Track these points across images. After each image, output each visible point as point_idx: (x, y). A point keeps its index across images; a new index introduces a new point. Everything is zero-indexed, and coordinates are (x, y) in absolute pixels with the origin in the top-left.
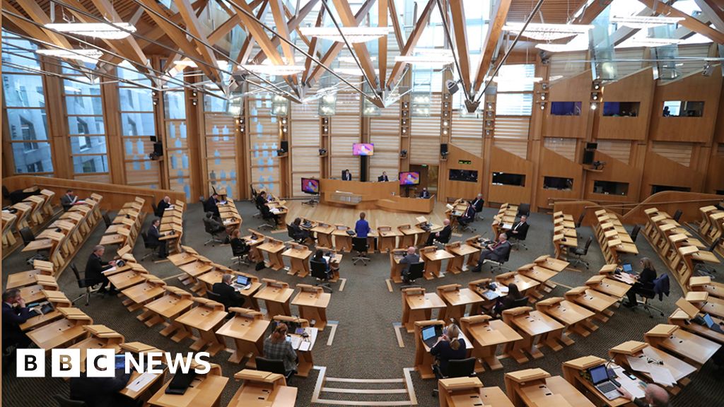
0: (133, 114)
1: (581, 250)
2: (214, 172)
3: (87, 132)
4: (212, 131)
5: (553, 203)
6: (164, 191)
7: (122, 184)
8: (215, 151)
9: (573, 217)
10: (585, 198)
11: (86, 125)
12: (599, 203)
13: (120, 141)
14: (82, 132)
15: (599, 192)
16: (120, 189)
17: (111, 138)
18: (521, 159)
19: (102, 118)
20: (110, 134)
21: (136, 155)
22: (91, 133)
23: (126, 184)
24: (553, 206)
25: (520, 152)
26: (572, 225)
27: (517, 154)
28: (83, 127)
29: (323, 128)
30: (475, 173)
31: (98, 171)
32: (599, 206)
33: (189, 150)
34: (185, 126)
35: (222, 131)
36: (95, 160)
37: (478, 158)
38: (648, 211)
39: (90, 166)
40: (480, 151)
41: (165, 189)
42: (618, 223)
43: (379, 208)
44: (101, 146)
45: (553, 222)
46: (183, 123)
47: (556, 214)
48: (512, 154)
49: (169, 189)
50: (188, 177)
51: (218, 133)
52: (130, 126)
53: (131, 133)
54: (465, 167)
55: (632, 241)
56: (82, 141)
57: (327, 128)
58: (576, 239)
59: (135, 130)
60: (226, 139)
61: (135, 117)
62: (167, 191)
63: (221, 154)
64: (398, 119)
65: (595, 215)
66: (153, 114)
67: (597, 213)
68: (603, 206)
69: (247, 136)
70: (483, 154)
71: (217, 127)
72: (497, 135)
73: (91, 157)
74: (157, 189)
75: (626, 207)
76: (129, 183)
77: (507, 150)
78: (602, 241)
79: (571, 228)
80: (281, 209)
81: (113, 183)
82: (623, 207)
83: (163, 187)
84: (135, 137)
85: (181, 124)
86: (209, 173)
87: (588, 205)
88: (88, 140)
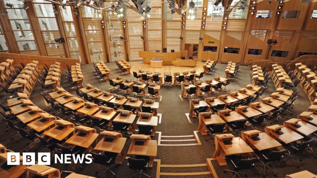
0: (44, 18)
1: (265, 82)
2: (92, 49)
3: (21, 28)
4: (88, 28)
5: (252, 61)
6: (67, 58)
7: (45, 55)
8: (91, 38)
9: (262, 68)
10: (267, 59)
11: (20, 25)
12: (273, 61)
13: (40, 34)
14: (19, 29)
15: (273, 56)
16: (46, 58)
17: (36, 32)
18: (238, 40)
19: (28, 21)
20: (35, 30)
21: (50, 41)
22: (23, 29)
23: (48, 56)
24: (252, 63)
25: (239, 37)
26: (261, 71)
27: (237, 38)
28: (19, 26)
29: (144, 26)
30: (216, 48)
31: (31, 49)
32: (274, 62)
33: (77, 38)
34: (73, 25)
35: (93, 28)
36: (28, 43)
37: (218, 40)
38: (297, 64)
39: (27, 47)
40: (219, 37)
41: (68, 58)
42: (283, 70)
43: (172, 65)
44: (30, 36)
45: (252, 70)
46: (72, 23)
47: (253, 66)
48: (234, 38)
49: (70, 57)
50: (79, 52)
51: (91, 29)
52: (44, 25)
53: (45, 29)
54: (211, 45)
55: (289, 78)
56: (20, 34)
57: (146, 26)
58: (263, 77)
59: (47, 27)
60: (95, 32)
61: (45, 20)
62: (69, 58)
63: (94, 40)
64: (180, 21)
65: (272, 66)
66: (55, 19)
67: (273, 65)
68: (275, 62)
69: (106, 30)
70: (221, 38)
71: (90, 26)
72: (229, 29)
73: (26, 42)
74: (64, 57)
75: (285, 62)
76: (49, 55)
77: (232, 36)
78: (274, 78)
79: (261, 72)
80: (128, 66)
81: (41, 55)
82: (284, 62)
83: (67, 57)
84: (48, 32)
85: (71, 24)
86: (89, 50)
87: (268, 62)
88: (23, 33)
